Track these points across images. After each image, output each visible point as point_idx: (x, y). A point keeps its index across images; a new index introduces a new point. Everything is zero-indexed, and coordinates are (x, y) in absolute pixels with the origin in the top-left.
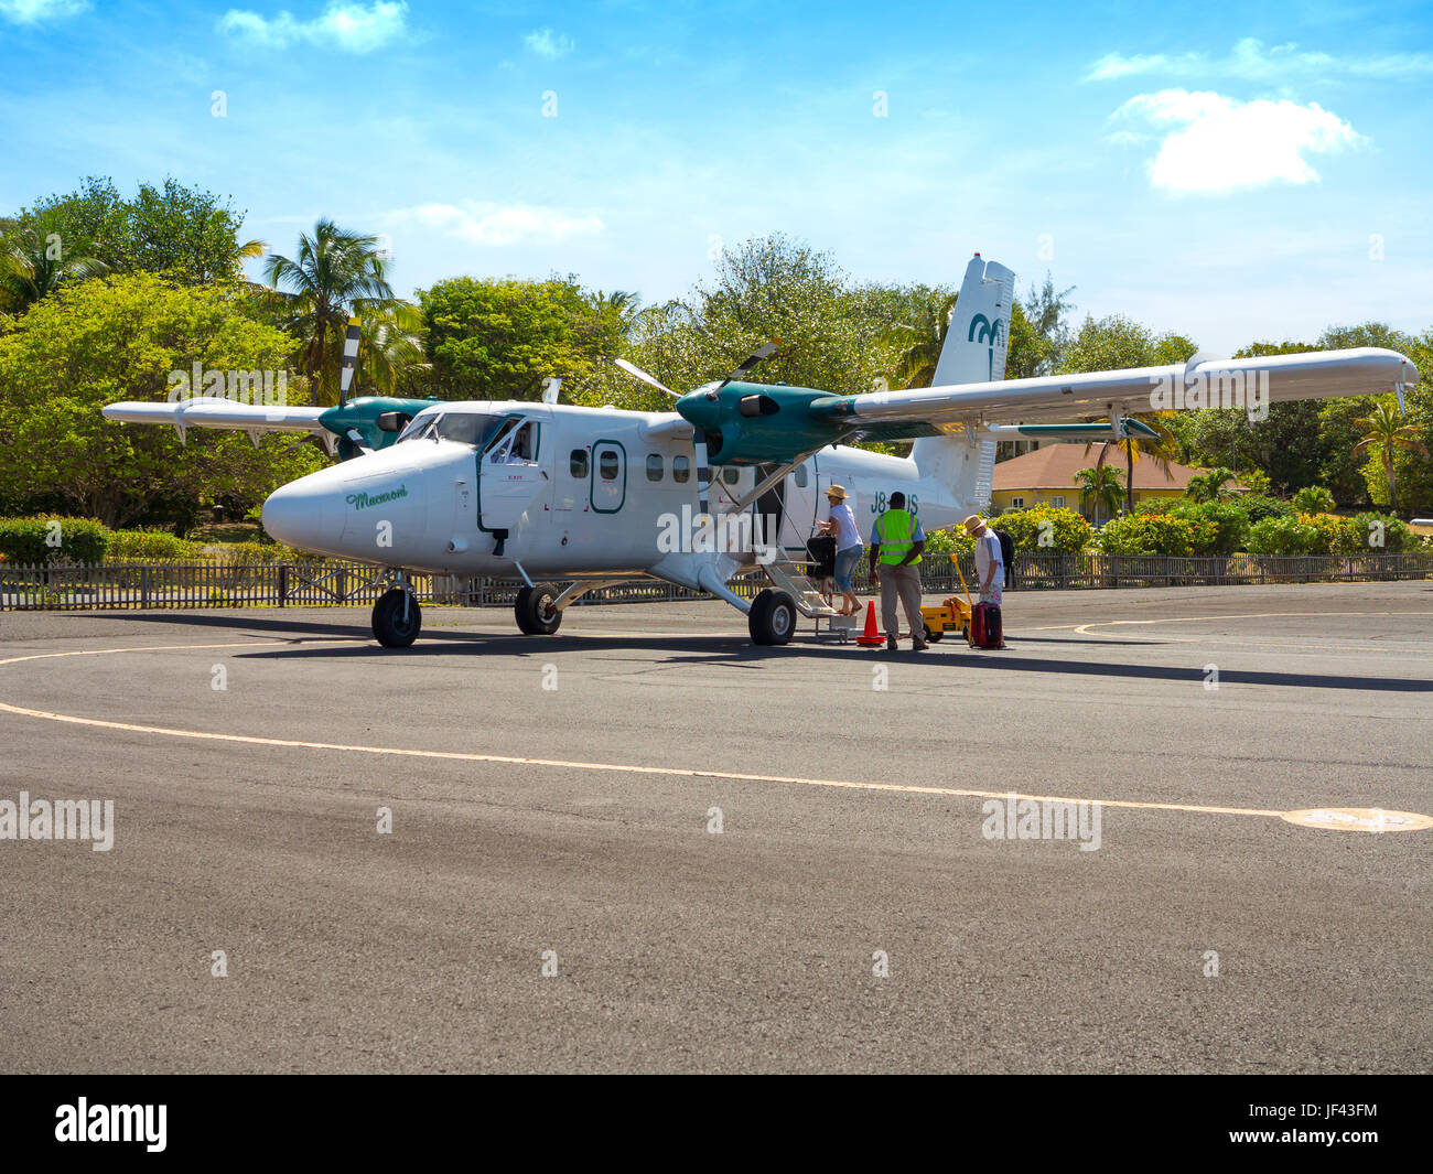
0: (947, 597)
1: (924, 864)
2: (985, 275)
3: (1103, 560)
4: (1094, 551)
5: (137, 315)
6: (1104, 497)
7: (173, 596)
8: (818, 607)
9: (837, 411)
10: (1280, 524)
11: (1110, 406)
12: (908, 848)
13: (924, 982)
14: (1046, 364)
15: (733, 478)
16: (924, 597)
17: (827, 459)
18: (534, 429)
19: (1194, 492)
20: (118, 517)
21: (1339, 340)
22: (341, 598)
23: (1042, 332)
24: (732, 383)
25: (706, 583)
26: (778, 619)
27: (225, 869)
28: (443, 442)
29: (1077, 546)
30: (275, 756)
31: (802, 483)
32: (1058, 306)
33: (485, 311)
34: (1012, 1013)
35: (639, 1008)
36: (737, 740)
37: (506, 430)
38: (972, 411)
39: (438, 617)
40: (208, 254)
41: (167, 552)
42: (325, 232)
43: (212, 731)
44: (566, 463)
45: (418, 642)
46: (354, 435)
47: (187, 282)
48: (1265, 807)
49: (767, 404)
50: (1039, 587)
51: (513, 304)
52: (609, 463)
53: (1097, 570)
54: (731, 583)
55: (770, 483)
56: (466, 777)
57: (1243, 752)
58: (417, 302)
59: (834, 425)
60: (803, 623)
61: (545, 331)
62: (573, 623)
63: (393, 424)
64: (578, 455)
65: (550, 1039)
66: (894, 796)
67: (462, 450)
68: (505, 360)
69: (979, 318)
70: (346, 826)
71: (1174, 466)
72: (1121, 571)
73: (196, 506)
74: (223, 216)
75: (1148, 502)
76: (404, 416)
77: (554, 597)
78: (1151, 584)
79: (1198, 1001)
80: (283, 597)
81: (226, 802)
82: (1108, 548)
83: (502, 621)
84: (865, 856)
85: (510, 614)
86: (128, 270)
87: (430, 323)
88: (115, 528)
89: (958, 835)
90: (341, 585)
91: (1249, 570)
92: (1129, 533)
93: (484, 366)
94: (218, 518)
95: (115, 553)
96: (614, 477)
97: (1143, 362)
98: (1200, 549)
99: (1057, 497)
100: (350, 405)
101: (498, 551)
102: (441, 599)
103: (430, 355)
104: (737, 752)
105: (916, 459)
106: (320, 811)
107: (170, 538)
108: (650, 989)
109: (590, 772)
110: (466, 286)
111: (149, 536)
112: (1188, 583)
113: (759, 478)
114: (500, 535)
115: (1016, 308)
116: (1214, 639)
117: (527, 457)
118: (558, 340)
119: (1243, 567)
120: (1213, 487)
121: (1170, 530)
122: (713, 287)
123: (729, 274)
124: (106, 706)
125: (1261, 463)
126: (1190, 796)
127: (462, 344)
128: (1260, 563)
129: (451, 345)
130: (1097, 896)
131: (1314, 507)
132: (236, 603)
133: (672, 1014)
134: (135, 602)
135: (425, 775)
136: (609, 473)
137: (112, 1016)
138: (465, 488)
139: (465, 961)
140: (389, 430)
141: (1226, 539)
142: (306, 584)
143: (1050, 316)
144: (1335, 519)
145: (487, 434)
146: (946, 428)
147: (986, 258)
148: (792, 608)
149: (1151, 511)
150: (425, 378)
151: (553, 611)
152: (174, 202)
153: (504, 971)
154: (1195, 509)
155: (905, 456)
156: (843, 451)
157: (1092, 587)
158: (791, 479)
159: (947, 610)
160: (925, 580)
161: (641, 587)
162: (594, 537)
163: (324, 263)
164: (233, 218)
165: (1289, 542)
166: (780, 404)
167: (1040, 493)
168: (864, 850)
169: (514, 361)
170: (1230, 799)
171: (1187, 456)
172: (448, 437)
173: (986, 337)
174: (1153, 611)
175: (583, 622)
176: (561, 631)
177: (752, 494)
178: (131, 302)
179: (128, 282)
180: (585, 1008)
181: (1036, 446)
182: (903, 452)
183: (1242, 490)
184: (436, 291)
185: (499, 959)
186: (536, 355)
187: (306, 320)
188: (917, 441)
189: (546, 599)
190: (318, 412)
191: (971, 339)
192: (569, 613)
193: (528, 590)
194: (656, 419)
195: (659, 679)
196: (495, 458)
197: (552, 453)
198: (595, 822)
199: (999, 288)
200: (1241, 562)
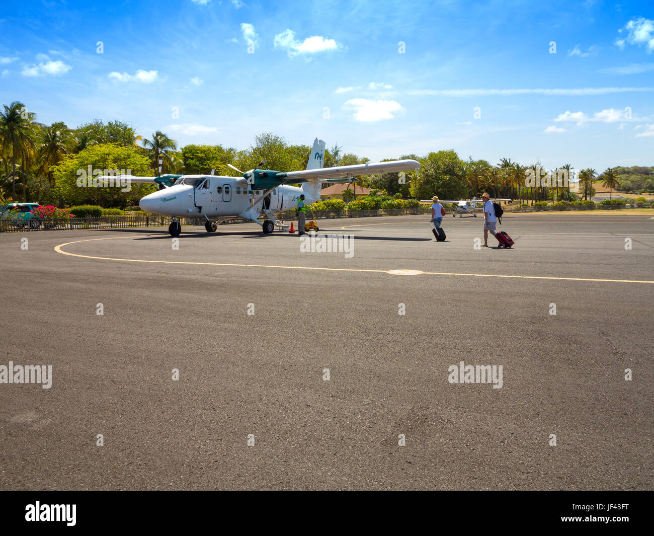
0: (310, 221)
1: (301, 286)
2: (318, 143)
3: (348, 211)
4: (346, 209)
5: (108, 155)
6: (349, 196)
7: (120, 225)
8: (279, 224)
9: (282, 176)
10: (390, 202)
11: (348, 174)
12: (297, 282)
13: (298, 315)
14: (335, 165)
15: (258, 193)
16: (306, 221)
17: (281, 188)
18: (208, 181)
19: (371, 195)
20: (105, 205)
21: (404, 158)
22: (162, 224)
23: (335, 157)
24: (257, 170)
25: (252, 219)
26: (270, 227)
27: (124, 294)
28: (185, 185)
29: (342, 208)
30: (140, 264)
31: (275, 194)
32: (338, 151)
33: (198, 153)
34: (319, 323)
35: (227, 325)
36: (258, 257)
37: (201, 182)
38: (315, 176)
39: (185, 228)
40: (126, 139)
41: (118, 214)
42: (158, 134)
43: (125, 259)
44: (216, 190)
45: (180, 235)
46: (163, 183)
47: (121, 146)
48: (383, 270)
49: (265, 175)
50: (334, 218)
51: (205, 151)
52: (227, 190)
53: (347, 214)
54: (258, 219)
55: (267, 194)
56: (189, 268)
57: (378, 256)
58: (181, 151)
59: (282, 180)
60: (275, 228)
61: (213, 158)
62: (220, 229)
63: (173, 181)
64: (219, 188)
65: (204, 334)
66: (295, 269)
67: (190, 187)
68: (203, 165)
69: (317, 153)
70: (158, 282)
71: (364, 189)
72: (353, 214)
73: (126, 202)
74: (130, 129)
75: (359, 197)
76: (176, 179)
77: (215, 222)
78: (360, 217)
79: (364, 318)
80: (147, 224)
81: (127, 277)
82: (349, 208)
83: (202, 229)
84: (286, 285)
85: (204, 227)
86: (106, 143)
87: (184, 156)
88: (104, 208)
89: (309, 278)
90: (163, 221)
91: (383, 213)
92: (354, 205)
93: (198, 166)
94: (132, 205)
95: (104, 214)
96: (228, 193)
97: (357, 163)
98: (372, 208)
99: (338, 196)
100: (161, 176)
101: (200, 212)
102: (188, 224)
103: (185, 164)
104: (257, 260)
105: (303, 188)
106: (151, 278)
107: (119, 210)
108: (230, 320)
109: (220, 266)
110: (193, 147)
111: (113, 210)
112: (368, 216)
113: (264, 193)
114: (200, 208)
115: (326, 151)
116: (374, 230)
117: (207, 188)
118: (216, 160)
119: (381, 212)
120: (375, 193)
121: (364, 204)
122: (255, 146)
123: (258, 142)
124: (98, 253)
125: (385, 188)
126: (365, 268)
127: (193, 161)
128: (385, 211)
129: (190, 161)
130: (342, 293)
131: (397, 198)
132: (135, 226)
133: (235, 326)
134: (109, 226)
135: (178, 268)
136: (227, 192)
137: (89, 334)
138: (191, 197)
139: (183, 315)
140: (172, 182)
141: (377, 206)
142: (154, 221)
143: (336, 153)
144: (403, 201)
145: (196, 183)
146: (309, 180)
147: (319, 139)
148: (273, 224)
149: (360, 200)
150: (184, 169)
151: (215, 227)
152: (117, 126)
153: (194, 317)
154: (370, 198)
155: (300, 187)
156: (285, 186)
157: (346, 218)
158: (272, 193)
159: (310, 224)
160: (306, 217)
161: (237, 220)
162: (224, 208)
163: (157, 141)
164: (133, 130)
165: (392, 206)
166: (269, 174)
167: (334, 196)
168: (286, 283)
169: (206, 165)
170: (374, 268)
171: (368, 186)
172: (186, 184)
173: (319, 158)
174: (360, 223)
175: (223, 229)
176: (217, 231)
177: (262, 197)
178: (107, 151)
179: (106, 146)
180: (213, 326)
181: (333, 184)
182: (300, 186)
183: (381, 194)
184: (185, 148)
185: (193, 314)
186: (211, 164)
187: (153, 155)
188: (303, 183)
189: (213, 223)
190: (154, 178)
191: (315, 159)
192: (219, 227)
193: (208, 222)
194: (238, 179)
195: (240, 242)
196: (199, 189)
197: (213, 187)
198: (220, 278)
199: (322, 146)
200: (381, 211)
